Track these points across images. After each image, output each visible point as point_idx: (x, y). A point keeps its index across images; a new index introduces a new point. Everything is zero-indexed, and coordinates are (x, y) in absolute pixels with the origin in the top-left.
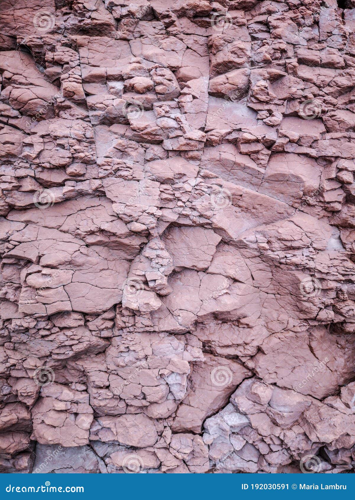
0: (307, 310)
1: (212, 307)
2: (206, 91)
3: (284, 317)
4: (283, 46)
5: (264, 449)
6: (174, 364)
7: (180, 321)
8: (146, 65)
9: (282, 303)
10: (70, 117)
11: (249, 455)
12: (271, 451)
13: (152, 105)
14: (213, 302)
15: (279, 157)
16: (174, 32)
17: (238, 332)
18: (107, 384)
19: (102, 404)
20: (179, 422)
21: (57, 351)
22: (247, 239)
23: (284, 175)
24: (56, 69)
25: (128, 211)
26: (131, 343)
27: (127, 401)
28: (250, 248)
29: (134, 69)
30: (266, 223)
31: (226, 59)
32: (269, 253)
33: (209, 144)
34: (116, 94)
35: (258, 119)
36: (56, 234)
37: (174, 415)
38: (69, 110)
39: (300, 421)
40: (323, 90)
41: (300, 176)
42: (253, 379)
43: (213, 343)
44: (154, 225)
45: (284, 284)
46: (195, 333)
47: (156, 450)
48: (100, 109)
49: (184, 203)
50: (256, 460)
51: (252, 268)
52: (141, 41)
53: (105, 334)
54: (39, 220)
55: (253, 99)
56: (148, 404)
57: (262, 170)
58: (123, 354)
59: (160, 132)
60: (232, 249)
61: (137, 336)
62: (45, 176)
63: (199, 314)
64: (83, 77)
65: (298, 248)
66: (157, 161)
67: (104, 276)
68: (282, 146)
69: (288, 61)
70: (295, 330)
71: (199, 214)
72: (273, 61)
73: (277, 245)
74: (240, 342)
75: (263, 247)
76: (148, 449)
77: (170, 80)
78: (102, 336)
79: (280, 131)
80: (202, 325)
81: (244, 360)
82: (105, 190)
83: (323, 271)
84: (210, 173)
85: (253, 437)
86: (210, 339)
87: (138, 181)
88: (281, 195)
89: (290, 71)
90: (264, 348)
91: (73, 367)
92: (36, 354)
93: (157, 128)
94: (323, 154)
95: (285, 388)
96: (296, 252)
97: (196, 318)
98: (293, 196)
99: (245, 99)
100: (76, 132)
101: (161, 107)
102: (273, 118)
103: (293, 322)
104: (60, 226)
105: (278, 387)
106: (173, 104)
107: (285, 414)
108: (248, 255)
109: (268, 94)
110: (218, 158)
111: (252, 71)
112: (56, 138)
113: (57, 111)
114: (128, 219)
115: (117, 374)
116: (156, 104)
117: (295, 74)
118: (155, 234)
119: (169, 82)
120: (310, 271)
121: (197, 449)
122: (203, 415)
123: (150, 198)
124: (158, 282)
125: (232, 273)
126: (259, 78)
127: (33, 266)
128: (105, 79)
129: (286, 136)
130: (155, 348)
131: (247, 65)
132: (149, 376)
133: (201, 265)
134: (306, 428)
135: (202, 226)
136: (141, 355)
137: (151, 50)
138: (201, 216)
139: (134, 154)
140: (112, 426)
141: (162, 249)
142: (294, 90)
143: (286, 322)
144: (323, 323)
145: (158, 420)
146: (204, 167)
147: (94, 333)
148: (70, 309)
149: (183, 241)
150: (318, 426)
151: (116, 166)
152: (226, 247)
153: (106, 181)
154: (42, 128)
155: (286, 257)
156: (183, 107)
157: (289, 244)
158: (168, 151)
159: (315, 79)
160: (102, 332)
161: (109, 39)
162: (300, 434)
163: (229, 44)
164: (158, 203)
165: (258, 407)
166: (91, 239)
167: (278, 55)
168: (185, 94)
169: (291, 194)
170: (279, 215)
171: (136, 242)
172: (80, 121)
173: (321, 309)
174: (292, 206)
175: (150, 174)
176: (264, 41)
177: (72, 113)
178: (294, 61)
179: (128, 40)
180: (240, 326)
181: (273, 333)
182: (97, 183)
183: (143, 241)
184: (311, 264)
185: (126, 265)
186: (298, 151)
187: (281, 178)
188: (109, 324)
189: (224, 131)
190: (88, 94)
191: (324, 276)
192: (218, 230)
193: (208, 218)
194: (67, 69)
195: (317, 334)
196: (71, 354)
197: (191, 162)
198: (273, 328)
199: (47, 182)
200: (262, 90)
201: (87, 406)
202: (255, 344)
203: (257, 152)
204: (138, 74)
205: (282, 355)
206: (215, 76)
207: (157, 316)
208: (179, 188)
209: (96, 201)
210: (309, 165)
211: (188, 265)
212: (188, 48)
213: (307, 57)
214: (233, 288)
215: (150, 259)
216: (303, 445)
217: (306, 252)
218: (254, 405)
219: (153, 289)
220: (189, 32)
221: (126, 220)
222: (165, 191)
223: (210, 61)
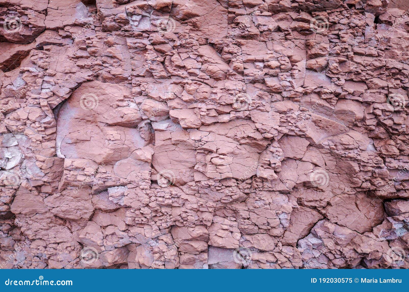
0: (355, 182)
1: (304, 179)
2: (305, 67)
3: (342, 186)
4: (347, 47)
5: (331, 257)
6: (284, 208)
7: (287, 186)
8: (275, 55)
9: (341, 179)
10: (235, 80)
11: (322, 261)
12: (335, 258)
13: (278, 74)
14: (305, 176)
15: (342, 101)
16: (290, 39)
17: (316, 194)
18: (249, 217)
19: (246, 227)
20: (285, 240)
21: (224, 198)
22: (324, 144)
23: (345, 111)
24: (229, 56)
25: (264, 127)
26: (261, 196)
27: (259, 226)
28: (325, 148)
29: (270, 57)
30: (333, 136)
31: (316, 52)
32: (336, 151)
33: (306, 94)
34: (260, 69)
35: (332, 82)
36: (224, 138)
37: (282, 236)
38: (234, 76)
39: (350, 243)
40: (366, 68)
41: (353, 111)
42: (324, 220)
43: (303, 199)
44: (277, 135)
45: (343, 168)
46: (292, 194)
47: (274, 253)
48: (252, 76)
49: (292, 124)
50: (326, 263)
51: (326, 159)
52: (273, 43)
53: (247, 191)
54: (216, 131)
55: (329, 72)
56: (270, 228)
57: (333, 108)
58: (257, 202)
59: (282, 88)
60: (315, 149)
61: (264, 193)
62: (221, 109)
63: (297, 182)
64: (243, 60)
65: (352, 149)
66: (278, 102)
67: (248, 160)
68: (345, 96)
69: (349, 54)
70: (349, 193)
71: (299, 130)
72: (341, 53)
73: (340, 147)
74: (318, 199)
75: (333, 148)
76: (270, 252)
77: (288, 63)
78: (245, 192)
79: (344, 88)
80: (296, 189)
81: (319, 209)
82: (251, 116)
83: (365, 161)
84: (305, 109)
85: (325, 250)
86: (301, 197)
87: (268, 112)
88: (342, 121)
89: (350, 59)
90: (332, 202)
91: (229, 208)
92: (212, 200)
93: (280, 86)
94: (366, 100)
95: (342, 226)
96: (350, 151)
97: (295, 184)
98: (349, 122)
99: (325, 71)
100: (239, 87)
101: (282, 75)
102: (340, 82)
103: (347, 189)
104: (226, 134)
105: (338, 225)
106: (288, 74)
107: (343, 239)
108: (324, 152)
109: (338, 70)
110: (309, 101)
111: (330, 58)
112: (228, 90)
113: (228, 76)
114: (263, 131)
115: (254, 212)
116: (280, 74)
117: (352, 60)
118: (276, 140)
119: (288, 64)
120: (358, 161)
121: (296, 254)
122: (298, 237)
123: (275, 121)
124: (277, 165)
125: (315, 161)
126: (334, 62)
127: (213, 154)
128: (253, 61)
129: (346, 91)
130: (274, 199)
131: (327, 55)
132: (271, 213)
133: (298, 157)
134: (354, 247)
135: (300, 136)
136: (267, 202)
137: (278, 48)
138: (300, 131)
139: (266, 98)
140: (250, 239)
141: (279, 147)
142: (352, 68)
143: (343, 189)
144: (364, 190)
145: (275, 237)
146: (301, 106)
147: (241, 190)
148: (232, 176)
149: (289, 144)
150: (362, 245)
151: (258, 105)
152: (311, 148)
153: (252, 112)
154: (220, 85)
155: (345, 153)
156: (294, 76)
157: (347, 147)
158: (283, 97)
159: (362, 62)
160: (245, 190)
161: (257, 41)
162: (351, 249)
163: (318, 45)
164: (279, 124)
165: (328, 234)
166: (243, 141)
167: (344, 50)
168: (295, 69)
169: (349, 121)
170: (340, 131)
171: (265, 143)
172: (240, 82)
173: (363, 182)
174: (348, 127)
175: (274, 109)
176: (337, 44)
177: (236, 77)
178: (351, 54)
179: (265, 42)
180: (318, 191)
181: (336, 195)
182: (247, 113)
183: (268, 143)
184: (359, 158)
185: (258, 155)
186: (352, 99)
187: (343, 112)
188: (249, 186)
189: (313, 88)
190: (245, 68)
191: (366, 164)
192: (308, 138)
193: (303, 132)
194: (235, 57)
195: (360, 196)
196: (231, 200)
197: (295, 103)
198: (336, 192)
199: (221, 112)
200: (335, 68)
201: (237, 229)
202: (326, 200)
203: (331, 98)
204: (272, 60)
205: (341, 207)
206: (309, 59)
207: (274, 183)
208: (289, 116)
209: (245, 122)
210: (358, 106)
211: (291, 156)
212: (296, 46)
213: (359, 52)
214: (315, 169)
215: (273, 153)
216: (353, 255)
217: (356, 151)
218: (325, 234)
219: (274, 168)
220: (297, 38)
221: (262, 132)
222: (283, 118)
223: (307, 52)
